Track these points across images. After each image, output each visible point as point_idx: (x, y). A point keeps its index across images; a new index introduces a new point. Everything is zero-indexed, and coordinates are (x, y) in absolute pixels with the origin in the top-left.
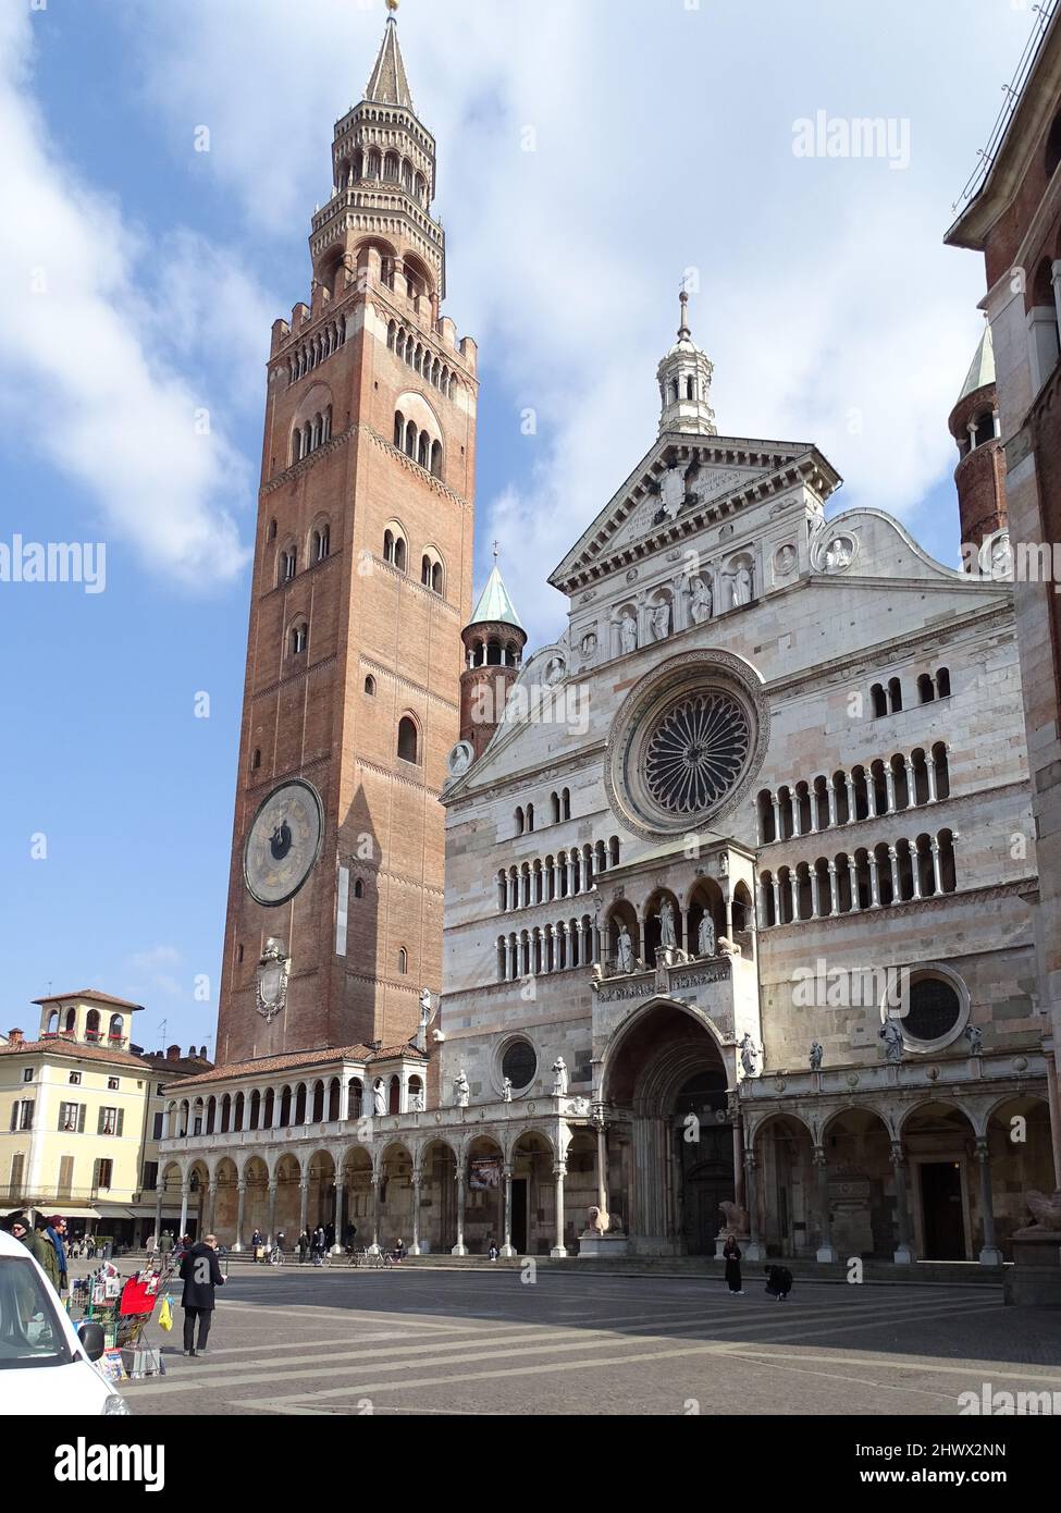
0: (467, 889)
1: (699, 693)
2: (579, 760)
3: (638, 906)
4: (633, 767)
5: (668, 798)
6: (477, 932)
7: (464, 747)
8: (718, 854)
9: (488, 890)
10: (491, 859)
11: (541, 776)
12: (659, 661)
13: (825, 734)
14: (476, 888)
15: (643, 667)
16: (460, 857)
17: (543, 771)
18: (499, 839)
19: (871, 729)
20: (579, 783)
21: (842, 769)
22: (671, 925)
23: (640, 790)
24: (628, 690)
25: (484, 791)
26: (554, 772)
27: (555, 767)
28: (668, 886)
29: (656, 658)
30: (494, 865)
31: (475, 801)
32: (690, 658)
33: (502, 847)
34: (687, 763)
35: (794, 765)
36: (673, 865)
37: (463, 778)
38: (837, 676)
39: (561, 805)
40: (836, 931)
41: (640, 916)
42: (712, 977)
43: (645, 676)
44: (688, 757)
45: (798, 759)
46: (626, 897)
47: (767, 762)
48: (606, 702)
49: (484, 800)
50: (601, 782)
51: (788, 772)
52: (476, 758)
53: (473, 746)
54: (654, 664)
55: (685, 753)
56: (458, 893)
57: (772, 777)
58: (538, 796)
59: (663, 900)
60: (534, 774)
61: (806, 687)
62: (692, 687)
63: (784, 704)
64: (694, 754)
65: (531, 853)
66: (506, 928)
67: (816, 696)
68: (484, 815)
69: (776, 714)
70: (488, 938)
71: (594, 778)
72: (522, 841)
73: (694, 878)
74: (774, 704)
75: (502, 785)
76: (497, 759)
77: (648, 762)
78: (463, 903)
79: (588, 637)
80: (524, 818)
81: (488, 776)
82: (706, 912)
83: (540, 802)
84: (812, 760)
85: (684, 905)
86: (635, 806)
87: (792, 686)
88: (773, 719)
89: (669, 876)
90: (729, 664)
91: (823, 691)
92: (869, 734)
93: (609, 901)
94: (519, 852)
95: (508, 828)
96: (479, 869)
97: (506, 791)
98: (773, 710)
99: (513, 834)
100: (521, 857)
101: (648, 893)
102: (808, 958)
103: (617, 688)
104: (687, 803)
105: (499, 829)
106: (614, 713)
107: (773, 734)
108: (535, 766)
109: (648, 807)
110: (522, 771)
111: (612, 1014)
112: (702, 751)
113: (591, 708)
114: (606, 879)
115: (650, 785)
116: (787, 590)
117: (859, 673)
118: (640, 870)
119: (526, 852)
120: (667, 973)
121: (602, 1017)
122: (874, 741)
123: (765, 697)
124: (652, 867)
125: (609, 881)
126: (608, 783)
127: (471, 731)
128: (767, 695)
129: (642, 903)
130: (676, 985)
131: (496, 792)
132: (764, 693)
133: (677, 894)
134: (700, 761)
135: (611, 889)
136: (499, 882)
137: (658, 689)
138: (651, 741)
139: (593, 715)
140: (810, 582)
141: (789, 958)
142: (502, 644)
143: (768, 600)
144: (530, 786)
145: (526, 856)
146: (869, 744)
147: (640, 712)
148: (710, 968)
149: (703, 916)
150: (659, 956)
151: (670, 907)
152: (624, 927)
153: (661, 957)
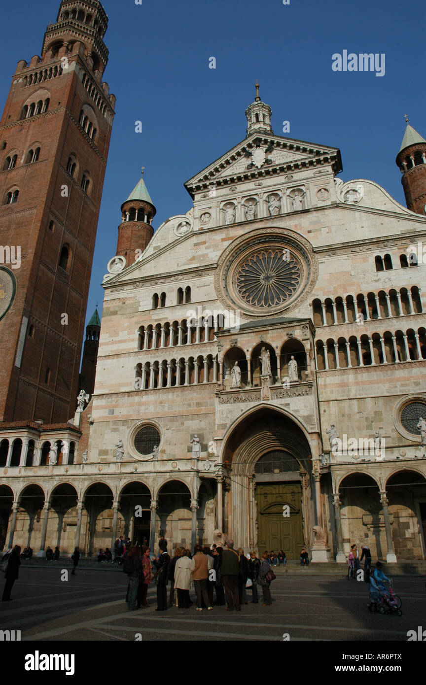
0: (117, 335)
1: (270, 249)
2: (198, 272)
3: (248, 351)
4: (230, 280)
5: (251, 298)
6: (122, 360)
7: (120, 259)
8: (302, 327)
9: (131, 336)
10: (135, 319)
11: (172, 279)
12: (251, 229)
13: (351, 275)
14: (123, 335)
15: (239, 231)
16: (113, 317)
17: (174, 275)
18: (141, 309)
19: (377, 276)
20: (197, 284)
21: (362, 293)
22: (268, 363)
23: (234, 293)
24: (231, 241)
25: (133, 282)
26: (181, 277)
27: (181, 274)
28: (268, 341)
29: (248, 228)
30: (137, 323)
31: (125, 288)
32: (269, 231)
33: (144, 313)
34: (263, 282)
35: (334, 288)
36: (271, 330)
37: (119, 274)
38: (357, 249)
39: (184, 295)
40: (364, 374)
41: (248, 356)
42: (300, 393)
43: (241, 236)
44: (263, 279)
45: (336, 285)
46: (239, 345)
47: (317, 285)
48: (217, 245)
49: (133, 288)
50: (212, 285)
51: (330, 291)
52: (128, 265)
53: (126, 259)
54: (247, 231)
55: (262, 277)
56: (110, 336)
57: (321, 293)
58: (171, 289)
59: (263, 348)
60: (169, 276)
61: (337, 251)
62: (267, 245)
63: (327, 258)
64: (267, 278)
65: (163, 318)
66: (143, 359)
67: (345, 257)
68: (131, 295)
69: (322, 263)
70: (131, 363)
71: (207, 283)
72: (156, 312)
73: (286, 338)
74: (320, 258)
75: (145, 280)
76: (143, 267)
77: (238, 279)
78: (113, 343)
79: (204, 214)
80: (159, 300)
81: (136, 275)
82: (292, 357)
83: (171, 291)
84: (344, 287)
85: (278, 352)
86: (232, 300)
87: (331, 250)
88: (320, 266)
89: (269, 336)
90: (293, 236)
91: (348, 255)
92: (376, 278)
93: (227, 346)
94: (155, 317)
95: (148, 304)
96: (126, 325)
97: (148, 284)
98: (320, 260)
99: (151, 308)
100: (156, 320)
101: (255, 344)
102: (347, 388)
103: (223, 240)
104: (263, 302)
105: (141, 304)
106: (222, 251)
107: (321, 272)
108: (170, 273)
109: (239, 302)
110: (160, 274)
111: (230, 411)
112: (272, 277)
113: (207, 248)
114: (225, 334)
115: (239, 291)
116: (325, 207)
117: (368, 249)
118: (249, 331)
119: (160, 318)
120: (269, 389)
121: (222, 412)
122: (379, 282)
123: (315, 254)
124: (257, 330)
125: (227, 336)
126: (217, 286)
127: (125, 252)
128: (317, 253)
129: (251, 349)
130: (275, 397)
131: (141, 284)
132: (315, 252)
133: (274, 345)
134: (271, 282)
135: (229, 340)
136: (139, 333)
137: (248, 243)
138: (240, 269)
139: (208, 251)
140: (338, 206)
141: (335, 387)
142: (145, 213)
143: (315, 211)
144: (164, 283)
145: (160, 320)
146: (376, 283)
147: (236, 253)
148: (298, 388)
149: (291, 359)
150: (263, 379)
151: (268, 353)
152: (237, 362)
153: (265, 380)
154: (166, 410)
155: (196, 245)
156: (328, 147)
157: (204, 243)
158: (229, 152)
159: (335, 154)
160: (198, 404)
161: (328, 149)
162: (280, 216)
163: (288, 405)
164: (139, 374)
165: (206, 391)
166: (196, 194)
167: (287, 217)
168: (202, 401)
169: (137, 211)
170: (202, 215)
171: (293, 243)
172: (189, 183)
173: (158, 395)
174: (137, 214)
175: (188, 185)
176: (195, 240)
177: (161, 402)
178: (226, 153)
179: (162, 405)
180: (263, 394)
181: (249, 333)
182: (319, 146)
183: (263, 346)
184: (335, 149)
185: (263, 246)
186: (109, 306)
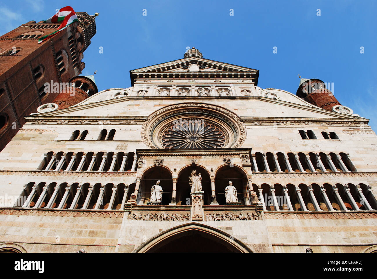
2: (126, 120)
3: (175, 170)
4: (156, 134)
7: (53, 106)
8: (241, 155)
10: (46, 146)
14: (26, 156)
16: (23, 141)
17: (102, 120)
18: (57, 139)
19: (304, 142)
20: (124, 129)
24: (164, 107)
25: (58, 120)
26: (108, 122)
27: (110, 120)
28: (200, 164)
30: (47, 149)
31: (48, 123)
34: (188, 141)
36: (205, 155)
38: (281, 123)
39: (107, 135)
41: (175, 176)
43: (173, 105)
45: (265, 144)
46: (164, 165)
48: (149, 108)
50: (138, 131)
51: (260, 148)
53: (59, 106)
55: (187, 137)
56: (11, 156)
59: (194, 172)
60: (96, 120)
61: (263, 123)
63: (253, 127)
64: (192, 138)
65: (77, 148)
66: (39, 179)
67: (271, 127)
68: (51, 129)
69: (249, 128)
70: (22, 181)
71: (134, 129)
72: (73, 143)
73: (223, 163)
74: (247, 125)
75: (71, 120)
77: (164, 135)
78: (11, 161)
79: (142, 91)
80: (79, 136)
81: (64, 116)
82: (230, 182)
83: (94, 131)
84: (273, 146)
85: (213, 175)
87: (257, 121)
88: (248, 130)
89: (202, 160)
90: (221, 111)
92: (303, 144)
93: (150, 165)
94: (69, 147)
95: (67, 136)
96: (34, 149)
97: (72, 122)
99: (68, 140)
100: (69, 149)
101: (184, 165)
102: (294, 233)
103: (155, 105)
105: (59, 135)
106: (153, 112)
107: (248, 134)
108: (98, 117)
110: (88, 117)
111: (143, 230)
112: (198, 138)
113: (139, 108)
114: (150, 154)
115: (163, 144)
116: (249, 98)
117: (291, 125)
118: (179, 153)
119: (74, 148)
120: (203, 209)
121: (131, 229)
122: (307, 146)
123: (242, 123)
124: (189, 153)
125: (152, 155)
126: (143, 132)
127: (60, 102)
128: (243, 122)
129: (179, 170)
130: (211, 218)
131: (66, 122)
132: (242, 121)
133: (208, 168)
134: (196, 141)
135: (153, 160)
136: (46, 156)
137: (178, 112)
138: (167, 130)
139: (139, 110)
140: (260, 99)
141: (279, 231)
142: (89, 89)
143: (240, 99)
144: (90, 124)
145: (74, 149)
146: (304, 147)
147: (166, 116)
148: (242, 211)
149: (229, 185)
150: (195, 198)
151: (200, 176)
152: (159, 181)
153: (197, 198)
154: (45, 234)
155: (129, 105)
156: (250, 69)
157: (138, 105)
158: (171, 62)
159: (256, 73)
160: (92, 233)
161: (250, 70)
162: (209, 98)
163: (229, 228)
164: (26, 193)
165: (108, 219)
166: (138, 80)
167: (215, 100)
168: (99, 230)
169: (82, 84)
170: (140, 91)
171: (220, 116)
172: (135, 71)
173: (40, 217)
174: (81, 86)
175: (134, 72)
176: (130, 102)
177: (41, 226)
178: (169, 62)
179: (41, 228)
180: (194, 213)
181: (178, 155)
182: (243, 67)
183: (194, 168)
184: (255, 70)
185: (191, 117)
186: (24, 133)
